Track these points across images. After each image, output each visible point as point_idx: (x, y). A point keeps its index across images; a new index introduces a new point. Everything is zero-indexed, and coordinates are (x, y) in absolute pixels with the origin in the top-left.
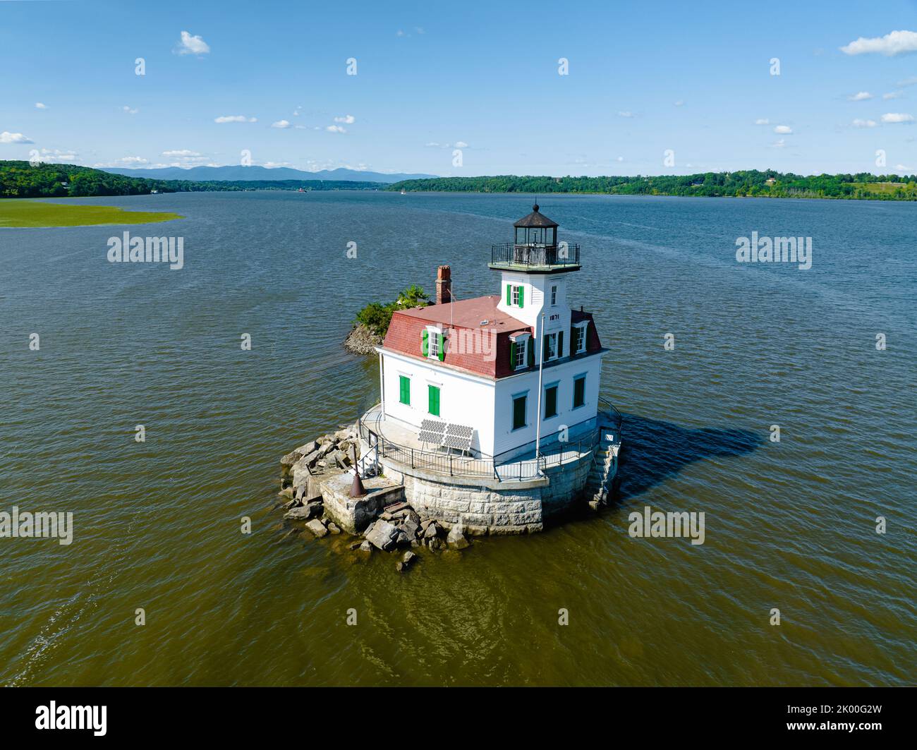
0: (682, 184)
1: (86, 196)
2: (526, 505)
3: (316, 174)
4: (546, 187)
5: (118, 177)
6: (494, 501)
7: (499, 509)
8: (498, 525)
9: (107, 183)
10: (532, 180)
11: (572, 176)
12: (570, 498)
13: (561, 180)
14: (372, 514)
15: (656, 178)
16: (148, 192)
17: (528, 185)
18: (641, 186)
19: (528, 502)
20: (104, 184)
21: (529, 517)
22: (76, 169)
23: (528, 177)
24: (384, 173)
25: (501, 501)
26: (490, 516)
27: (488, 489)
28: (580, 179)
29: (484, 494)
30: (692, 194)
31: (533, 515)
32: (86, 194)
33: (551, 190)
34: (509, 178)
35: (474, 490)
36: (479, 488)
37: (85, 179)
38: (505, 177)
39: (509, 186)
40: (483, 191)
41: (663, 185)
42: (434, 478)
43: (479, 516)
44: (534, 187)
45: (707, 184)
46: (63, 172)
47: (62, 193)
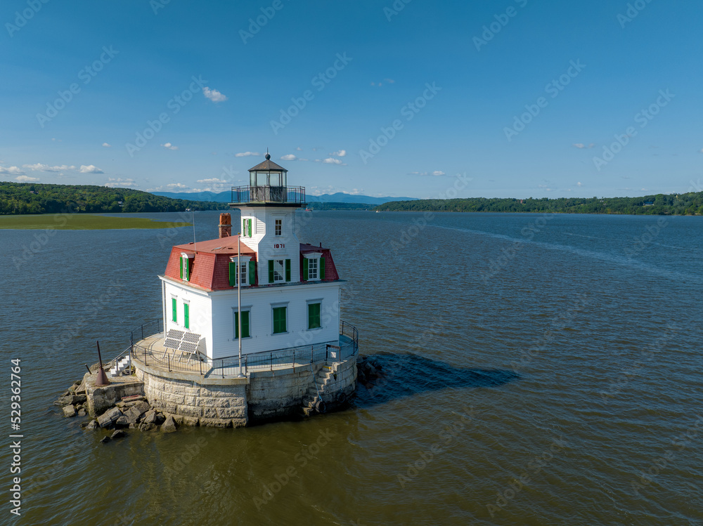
0: (634, 204)
1: (135, 212)
2: (230, 401)
3: (318, 197)
4: (510, 207)
5: (161, 198)
6: (204, 395)
7: (208, 402)
8: (206, 417)
9: (152, 202)
10: (499, 201)
11: (534, 198)
12: (285, 403)
13: (525, 201)
14: (111, 402)
15: (611, 199)
16: (183, 210)
17: (494, 206)
18: (596, 206)
19: (232, 398)
20: (150, 203)
21: (233, 412)
22: (130, 191)
23: (496, 199)
24: (374, 196)
25: (208, 396)
26: (200, 409)
27: (198, 385)
28: (541, 201)
29: (196, 388)
30: (643, 212)
31: (237, 411)
32: (135, 211)
33: (515, 210)
34: (479, 200)
35: (187, 384)
36: (191, 383)
37: (136, 200)
38: (476, 199)
39: (478, 206)
40: (456, 210)
41: (616, 205)
42: (158, 374)
43: (192, 408)
44: (500, 207)
45: (657, 204)
46: (120, 194)
47: (117, 210)
